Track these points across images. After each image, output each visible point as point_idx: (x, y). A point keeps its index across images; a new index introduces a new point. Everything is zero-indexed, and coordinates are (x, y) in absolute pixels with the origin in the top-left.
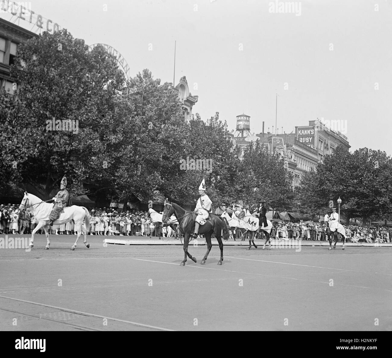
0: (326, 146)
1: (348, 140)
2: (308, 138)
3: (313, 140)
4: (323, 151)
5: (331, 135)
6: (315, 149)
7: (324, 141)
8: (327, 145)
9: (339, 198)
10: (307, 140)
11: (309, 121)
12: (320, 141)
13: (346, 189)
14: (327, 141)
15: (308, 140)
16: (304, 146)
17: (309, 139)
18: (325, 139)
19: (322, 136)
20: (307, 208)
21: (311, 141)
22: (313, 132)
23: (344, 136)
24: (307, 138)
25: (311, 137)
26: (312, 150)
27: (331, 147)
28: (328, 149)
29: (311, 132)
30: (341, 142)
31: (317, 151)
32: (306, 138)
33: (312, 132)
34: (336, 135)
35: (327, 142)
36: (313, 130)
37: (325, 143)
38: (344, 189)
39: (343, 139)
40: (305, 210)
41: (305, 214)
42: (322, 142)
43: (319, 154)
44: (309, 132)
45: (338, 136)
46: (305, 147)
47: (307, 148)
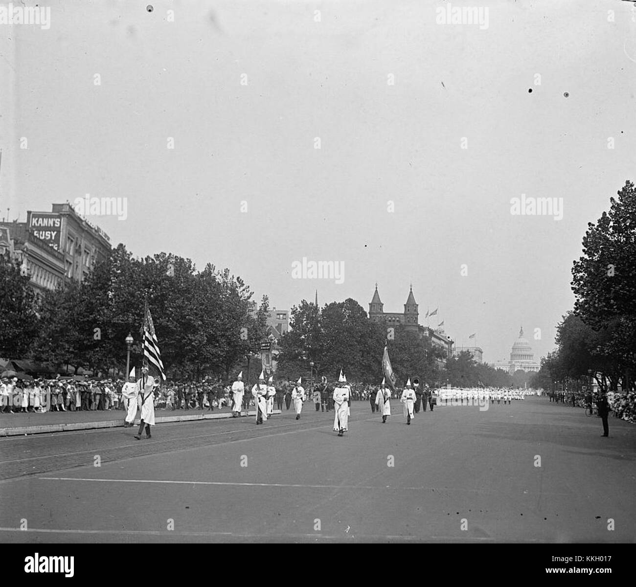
0: (77, 248)
1: (110, 242)
2: (49, 233)
3: (58, 236)
4: (73, 257)
5: (86, 231)
6: (61, 251)
7: (76, 239)
8: (80, 246)
9: (130, 335)
10: (47, 235)
11: (54, 205)
12: (70, 238)
13: (138, 320)
14: (79, 239)
15: (49, 236)
16: (43, 244)
17: (51, 235)
18: (77, 236)
19: (73, 232)
20: (48, 351)
21: (53, 238)
22: (59, 223)
23: (106, 235)
24: (47, 233)
25: (54, 232)
26: (56, 254)
27: (85, 251)
28: (80, 254)
29: (54, 223)
30: (100, 243)
31: (64, 256)
32: (45, 232)
33: (56, 222)
34: (94, 231)
35: (79, 243)
36: (59, 220)
37: (77, 243)
38: (136, 319)
39: (104, 239)
40: (44, 356)
41: (44, 363)
42: (72, 241)
43: (67, 261)
44: (51, 222)
45: (97, 234)
46: (45, 247)
47: (49, 248)
